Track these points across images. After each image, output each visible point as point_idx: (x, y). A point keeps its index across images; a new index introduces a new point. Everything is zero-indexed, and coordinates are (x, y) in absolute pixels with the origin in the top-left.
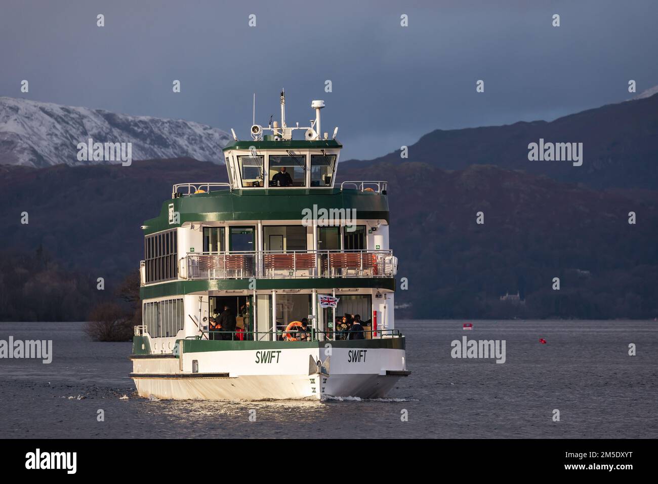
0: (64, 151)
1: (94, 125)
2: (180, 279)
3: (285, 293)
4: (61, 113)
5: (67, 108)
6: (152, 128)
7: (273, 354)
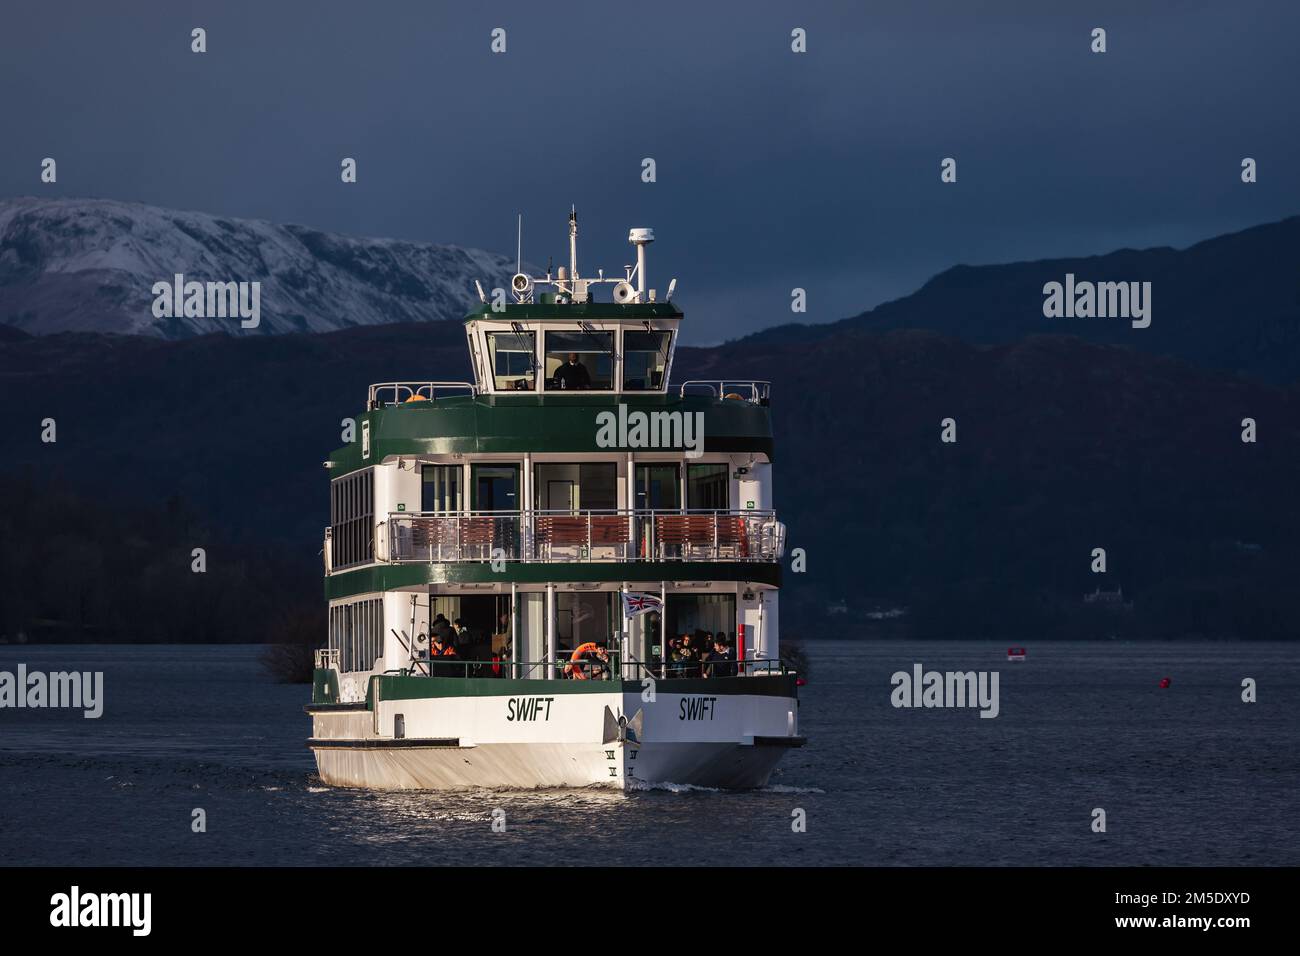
1: (281, 255)
2: (378, 563)
3: (573, 590)
4: (216, 232)
5: (228, 221)
6: (395, 261)
7: (540, 704)
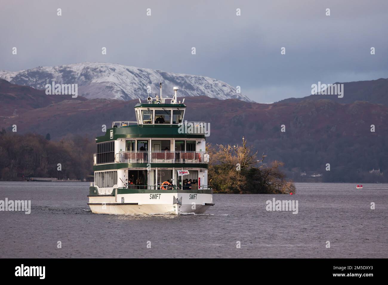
0: (139, 92)
1: (155, 78)
3: (162, 169)
4: (138, 72)
5: (141, 69)
6: (185, 80)
7: (158, 195)
